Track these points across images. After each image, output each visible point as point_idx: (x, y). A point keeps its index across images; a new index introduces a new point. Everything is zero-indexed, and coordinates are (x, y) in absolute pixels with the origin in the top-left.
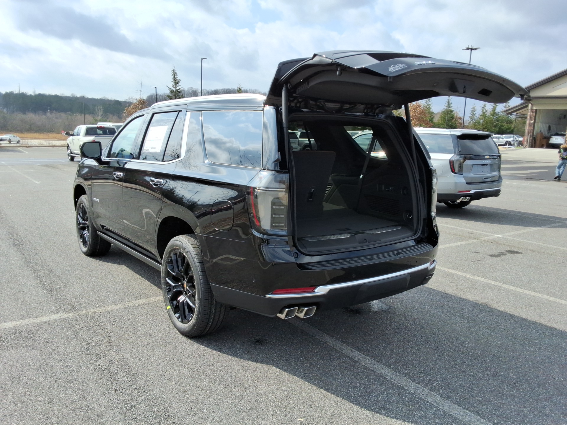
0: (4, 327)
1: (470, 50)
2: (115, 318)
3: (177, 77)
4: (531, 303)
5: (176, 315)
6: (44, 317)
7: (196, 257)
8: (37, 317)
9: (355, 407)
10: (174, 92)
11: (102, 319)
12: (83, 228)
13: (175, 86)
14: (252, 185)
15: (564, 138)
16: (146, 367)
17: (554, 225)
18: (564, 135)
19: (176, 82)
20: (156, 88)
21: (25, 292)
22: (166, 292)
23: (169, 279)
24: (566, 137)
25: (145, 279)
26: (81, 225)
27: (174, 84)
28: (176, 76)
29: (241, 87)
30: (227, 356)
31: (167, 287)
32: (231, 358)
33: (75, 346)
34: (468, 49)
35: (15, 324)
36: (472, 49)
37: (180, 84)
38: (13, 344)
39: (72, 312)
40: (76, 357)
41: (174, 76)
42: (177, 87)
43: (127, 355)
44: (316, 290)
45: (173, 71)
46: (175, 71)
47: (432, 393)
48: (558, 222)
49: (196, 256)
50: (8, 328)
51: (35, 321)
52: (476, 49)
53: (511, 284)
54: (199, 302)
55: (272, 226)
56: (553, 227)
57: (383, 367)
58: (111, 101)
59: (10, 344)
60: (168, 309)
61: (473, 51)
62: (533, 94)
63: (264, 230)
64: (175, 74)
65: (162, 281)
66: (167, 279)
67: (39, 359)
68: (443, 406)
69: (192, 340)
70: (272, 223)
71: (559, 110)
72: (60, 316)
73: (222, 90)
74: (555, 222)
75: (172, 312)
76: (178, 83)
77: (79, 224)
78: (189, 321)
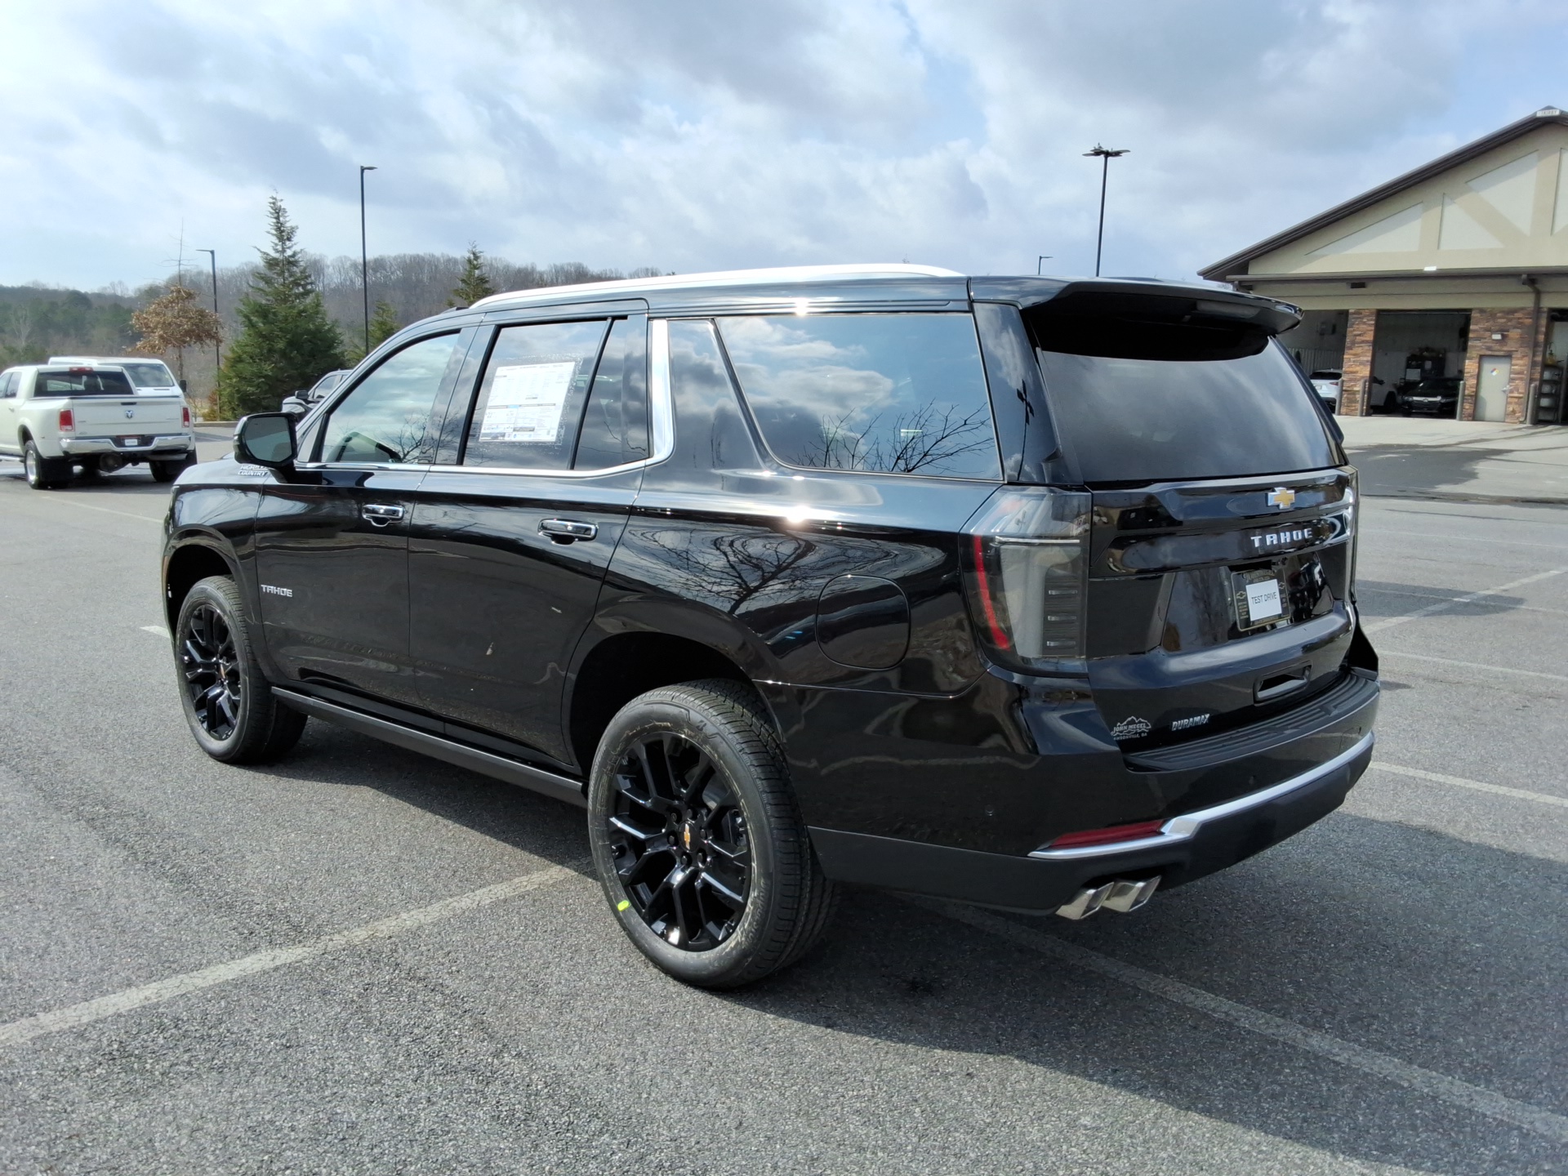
0: (111, 1011)
1: (1102, 156)
2: (446, 950)
3: (286, 222)
4: (1529, 818)
5: (654, 926)
6: (222, 966)
7: (747, 750)
8: (198, 967)
9: (1315, 1153)
10: (277, 265)
11: (409, 959)
12: (208, 680)
13: (280, 248)
14: (977, 530)
15: (1337, 384)
16: (644, 1096)
17: (1431, 608)
18: (1337, 376)
19: (283, 234)
20: (212, 252)
21: (104, 891)
22: (611, 860)
23: (619, 818)
24: (1343, 381)
25: (455, 822)
26: (200, 670)
27: (277, 241)
28: (281, 219)
29: (477, 250)
30: (859, 1038)
31: (611, 844)
32: (876, 1044)
33: (383, 1050)
34: (1097, 153)
35: (142, 997)
36: (1107, 154)
37: (295, 239)
38: (177, 1064)
39: (300, 942)
40: (410, 1084)
41: (278, 218)
42: (288, 250)
43: (563, 1063)
44: (1165, 829)
45: (274, 203)
46: (279, 204)
47: (1477, 1088)
48: (1436, 602)
49: (744, 746)
50: (124, 1013)
51: (199, 982)
52: (1117, 154)
53: (1444, 769)
54: (765, 884)
55: (1045, 649)
56: (1434, 614)
57: (1306, 1031)
58: (55, 293)
59: (167, 1064)
60: (624, 911)
61: (1109, 158)
62: (1257, 271)
63: (1025, 660)
64: (278, 212)
65: (593, 828)
66: (613, 820)
67: (297, 1105)
68: (1532, 1123)
69: (725, 999)
70: (1046, 637)
71: (1320, 312)
72: (269, 958)
73: (395, 258)
74: (1429, 602)
75: (636, 920)
76: (289, 239)
77: (191, 665)
78: (715, 943)
